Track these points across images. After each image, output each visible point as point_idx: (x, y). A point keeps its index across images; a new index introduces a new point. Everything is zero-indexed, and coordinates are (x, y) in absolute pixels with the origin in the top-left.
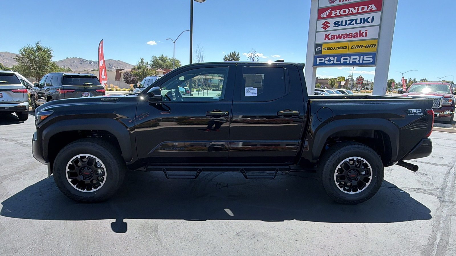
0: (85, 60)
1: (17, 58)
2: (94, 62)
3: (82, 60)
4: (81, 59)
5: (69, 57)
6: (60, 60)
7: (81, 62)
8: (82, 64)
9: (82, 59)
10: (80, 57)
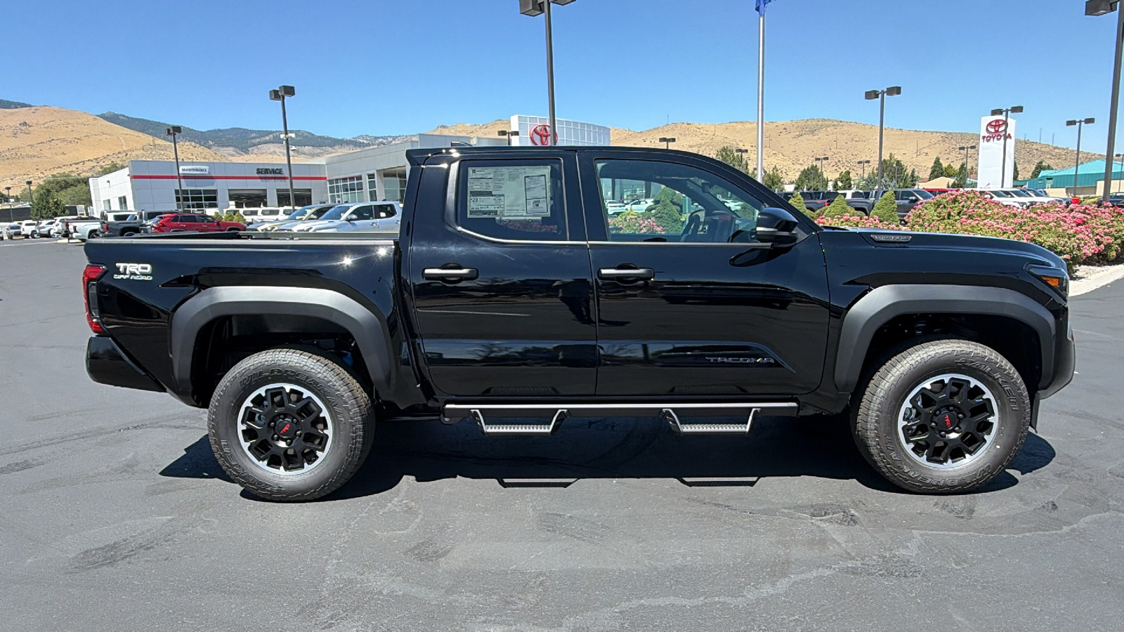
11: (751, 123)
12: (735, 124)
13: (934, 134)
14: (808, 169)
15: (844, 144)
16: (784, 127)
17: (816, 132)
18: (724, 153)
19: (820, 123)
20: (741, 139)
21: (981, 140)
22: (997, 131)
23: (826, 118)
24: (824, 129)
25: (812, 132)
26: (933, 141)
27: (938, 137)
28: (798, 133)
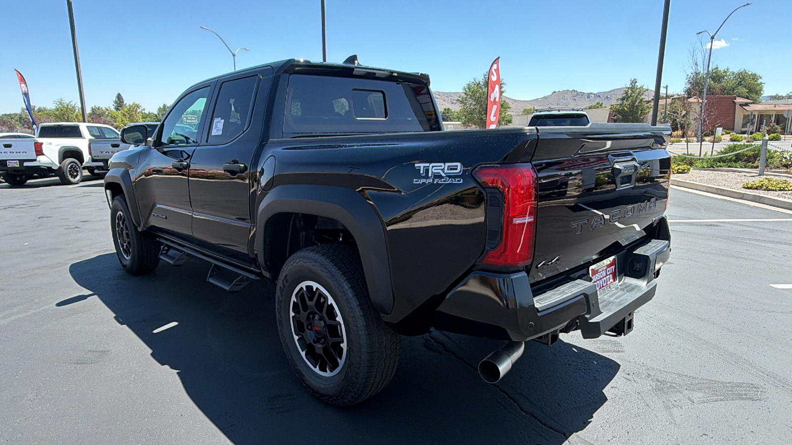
0: (581, 92)
1: (460, 99)
2: (595, 94)
3: (576, 93)
4: (575, 91)
5: (557, 91)
6: (543, 96)
7: (575, 96)
8: (575, 99)
9: (577, 91)
10: (574, 89)
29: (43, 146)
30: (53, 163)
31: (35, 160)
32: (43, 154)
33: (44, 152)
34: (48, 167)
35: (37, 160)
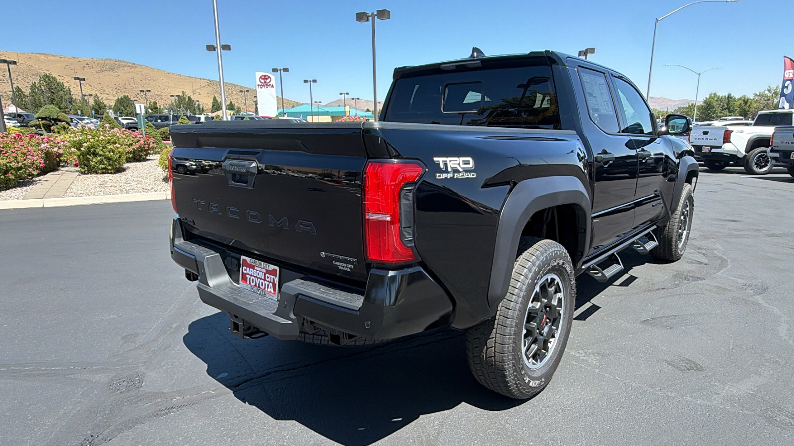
11: (54, 56)
12: (38, 55)
13: (202, 80)
14: (121, 98)
15: (139, 81)
16: (86, 62)
17: (115, 70)
18: (47, 79)
19: (117, 63)
20: (47, 69)
21: (257, 87)
22: (265, 82)
23: (122, 60)
24: (122, 68)
25: (112, 69)
26: (203, 85)
27: (204, 83)
28: (100, 69)
29: (732, 134)
30: (738, 151)
31: (720, 147)
32: (730, 142)
33: (731, 140)
34: (731, 155)
35: (723, 147)
